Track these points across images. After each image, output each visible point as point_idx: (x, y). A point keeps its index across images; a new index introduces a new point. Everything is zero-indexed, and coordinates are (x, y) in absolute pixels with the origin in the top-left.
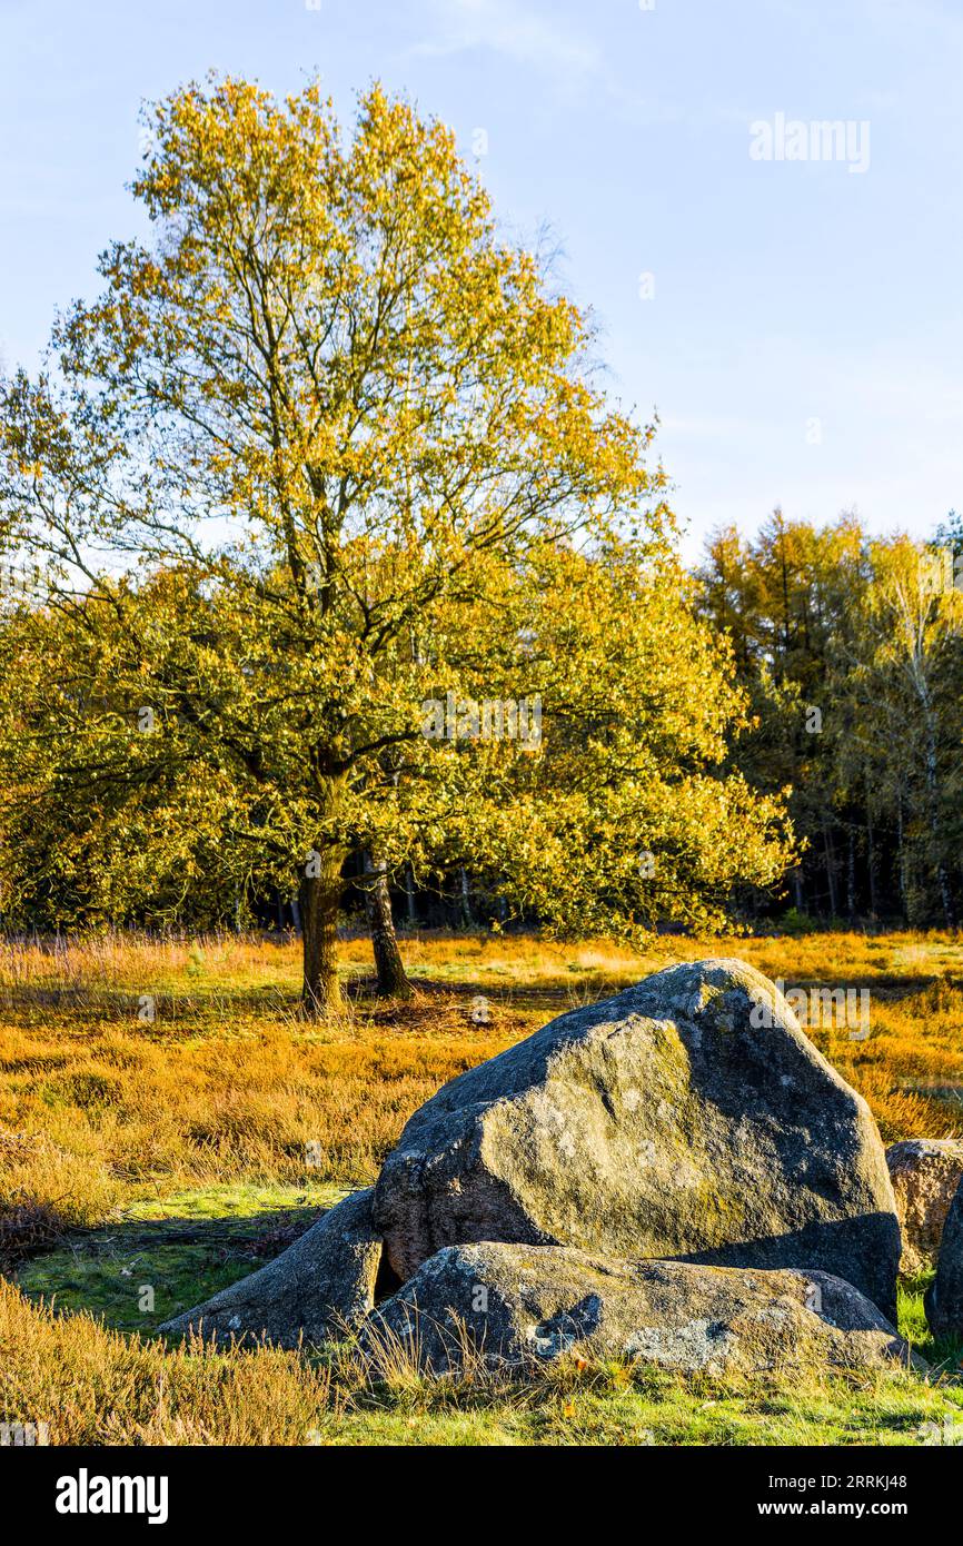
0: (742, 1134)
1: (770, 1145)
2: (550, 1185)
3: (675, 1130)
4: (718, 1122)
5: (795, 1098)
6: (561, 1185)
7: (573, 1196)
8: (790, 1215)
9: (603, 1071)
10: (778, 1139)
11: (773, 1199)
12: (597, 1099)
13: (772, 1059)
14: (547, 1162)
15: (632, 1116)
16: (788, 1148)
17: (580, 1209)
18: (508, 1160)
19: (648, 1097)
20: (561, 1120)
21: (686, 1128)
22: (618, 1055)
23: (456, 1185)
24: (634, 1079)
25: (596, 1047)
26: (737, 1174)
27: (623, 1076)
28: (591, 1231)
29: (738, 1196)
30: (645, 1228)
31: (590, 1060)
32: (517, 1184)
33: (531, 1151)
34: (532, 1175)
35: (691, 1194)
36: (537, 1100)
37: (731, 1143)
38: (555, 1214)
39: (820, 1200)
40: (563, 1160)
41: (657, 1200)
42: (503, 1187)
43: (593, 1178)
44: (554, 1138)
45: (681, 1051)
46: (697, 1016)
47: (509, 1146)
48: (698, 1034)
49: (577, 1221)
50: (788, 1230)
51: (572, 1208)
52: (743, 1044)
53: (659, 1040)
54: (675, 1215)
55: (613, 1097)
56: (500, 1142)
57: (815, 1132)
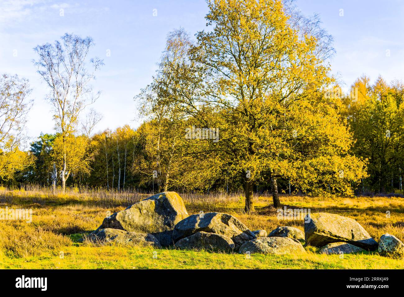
0: (160, 217)
1: (163, 219)
2: (126, 222)
3: (151, 216)
4: (157, 215)
5: (169, 212)
6: (128, 223)
7: (130, 224)
8: (163, 229)
9: (140, 207)
10: (165, 218)
11: (161, 227)
12: (139, 211)
13: (167, 206)
14: (126, 219)
15: (144, 214)
16: (166, 219)
17: (131, 226)
18: (120, 218)
19: (147, 211)
20: (130, 213)
21: (152, 216)
22: (143, 205)
23: (112, 222)
24: (145, 209)
25: (140, 204)
26: (157, 223)
27: (144, 208)
28: (132, 229)
29: (156, 226)
30: (141, 230)
31: (139, 205)
32: (121, 222)
33: (124, 217)
34: (124, 221)
35: (149, 225)
36: (128, 211)
37: (158, 218)
38: (127, 227)
39: (168, 227)
40: (129, 219)
41: (143, 226)
42: (119, 222)
43: (133, 222)
44: (128, 216)
45: (154, 205)
46: (158, 200)
47: (121, 217)
48: (158, 202)
49: (130, 228)
50: (162, 231)
51: (130, 226)
52: (163, 204)
53: (151, 203)
54: (146, 228)
55: (141, 211)
56: (120, 216)
57: (170, 218)
